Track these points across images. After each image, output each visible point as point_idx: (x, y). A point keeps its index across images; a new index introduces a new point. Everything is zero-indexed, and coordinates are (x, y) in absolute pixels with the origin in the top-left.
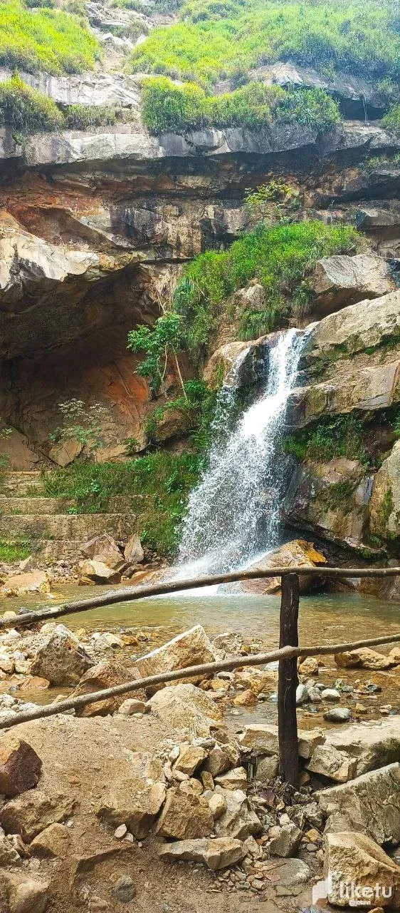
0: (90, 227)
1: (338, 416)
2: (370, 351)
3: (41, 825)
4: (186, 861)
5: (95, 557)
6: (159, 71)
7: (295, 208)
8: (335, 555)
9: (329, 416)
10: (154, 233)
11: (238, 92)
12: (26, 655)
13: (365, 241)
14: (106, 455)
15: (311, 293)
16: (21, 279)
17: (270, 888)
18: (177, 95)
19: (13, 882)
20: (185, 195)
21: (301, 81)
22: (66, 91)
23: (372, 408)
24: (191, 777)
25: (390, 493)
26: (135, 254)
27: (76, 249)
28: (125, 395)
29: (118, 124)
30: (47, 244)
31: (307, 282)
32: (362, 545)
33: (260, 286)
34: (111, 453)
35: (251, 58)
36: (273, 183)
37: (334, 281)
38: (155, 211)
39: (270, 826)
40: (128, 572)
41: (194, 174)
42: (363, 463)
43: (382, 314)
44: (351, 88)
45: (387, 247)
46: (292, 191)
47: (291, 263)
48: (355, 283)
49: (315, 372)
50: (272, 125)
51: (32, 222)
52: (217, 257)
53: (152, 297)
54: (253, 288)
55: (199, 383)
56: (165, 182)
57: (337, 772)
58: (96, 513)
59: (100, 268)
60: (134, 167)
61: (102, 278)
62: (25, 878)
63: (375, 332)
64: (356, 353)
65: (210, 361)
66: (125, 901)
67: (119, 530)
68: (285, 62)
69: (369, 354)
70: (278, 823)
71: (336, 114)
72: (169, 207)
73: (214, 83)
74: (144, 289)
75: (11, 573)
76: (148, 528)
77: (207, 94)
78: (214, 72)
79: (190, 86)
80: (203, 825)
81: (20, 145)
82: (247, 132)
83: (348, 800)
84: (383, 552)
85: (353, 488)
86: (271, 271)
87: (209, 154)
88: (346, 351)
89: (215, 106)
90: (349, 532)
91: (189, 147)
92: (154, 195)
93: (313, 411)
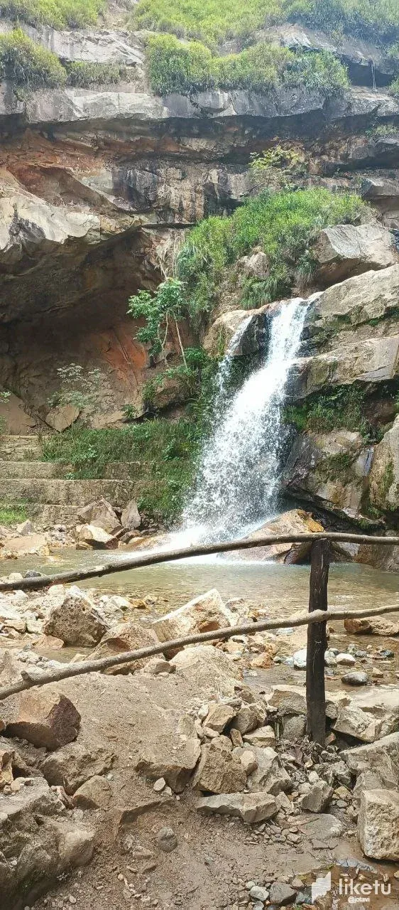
0: (91, 188)
1: (340, 387)
2: (374, 322)
3: (82, 777)
4: (222, 815)
5: (92, 522)
6: (164, 28)
7: (301, 175)
8: (333, 525)
9: (331, 387)
10: (157, 196)
11: (245, 53)
12: (37, 615)
13: (371, 211)
14: (103, 422)
15: (314, 262)
16: (21, 241)
17: (305, 841)
18: (183, 54)
19: (61, 831)
20: (189, 158)
21: (310, 43)
22: (69, 46)
23: (374, 380)
24: (220, 734)
25: (391, 465)
26: (137, 218)
27: (78, 211)
28: (123, 361)
29: (122, 83)
30: (47, 204)
31: (310, 251)
32: (361, 516)
33: (263, 254)
34: (108, 419)
35: (259, 17)
36: (278, 148)
37: (338, 251)
38: (158, 174)
39: (300, 783)
40: (125, 537)
41: (198, 136)
42: (363, 435)
43: (387, 285)
44: (360, 53)
45: (391, 218)
46: (297, 157)
47: (296, 231)
48: (359, 253)
49: (318, 343)
50: (279, 88)
51: (32, 182)
52: (220, 223)
53: (153, 262)
54: (257, 255)
55: (200, 350)
56: (169, 144)
57: (364, 733)
58: (94, 478)
59: (101, 231)
60: (137, 128)
61: (102, 241)
62: (71, 828)
63: (380, 304)
64: (358, 325)
65: (211, 329)
66: (168, 851)
67: (116, 496)
68: (294, 23)
69: (373, 325)
70: (307, 781)
71: (344, 79)
72: (172, 170)
73: (221, 43)
74: (144, 254)
75: (9, 536)
76: (145, 494)
77: (214, 55)
78: (220, 31)
79: (198, 45)
80: (237, 780)
81: (21, 101)
82: (253, 94)
83: (379, 759)
84: (381, 523)
85: (353, 459)
86: (275, 239)
87: (215, 116)
88: (350, 322)
89: (222, 67)
90: (348, 503)
91: (194, 109)
92: (156, 157)
93: (315, 382)
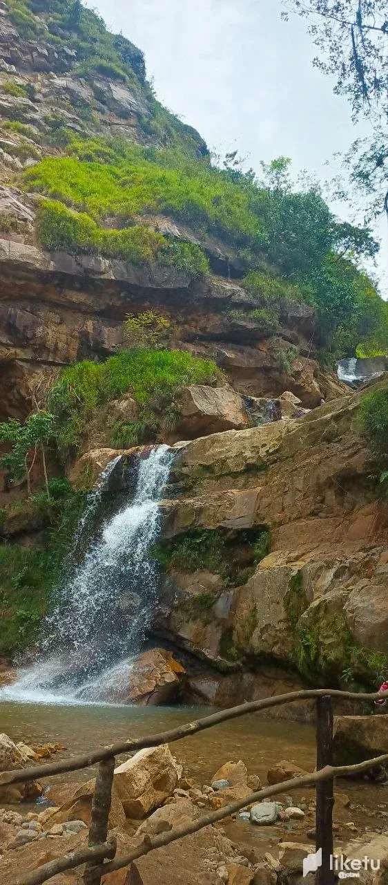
1: (204, 531)
2: (235, 475)
6: (55, 196)
7: (167, 337)
8: (192, 666)
9: (196, 530)
10: (35, 335)
11: (126, 231)
13: (224, 377)
15: (178, 414)
18: (71, 220)
20: (67, 307)
21: (180, 234)
23: (235, 528)
25: (255, 610)
26: (13, 350)
29: (13, 233)
31: (175, 404)
32: (219, 658)
33: (133, 400)
35: (137, 205)
36: (150, 313)
37: (199, 407)
38: (38, 316)
41: (79, 290)
42: (224, 578)
43: (247, 443)
44: (218, 249)
45: (240, 384)
46: (164, 322)
47: (164, 385)
48: (216, 411)
49: (184, 488)
50: (153, 265)
52: (93, 367)
53: (23, 393)
54: (127, 401)
55: (64, 481)
56: (51, 292)
60: (24, 274)
63: (240, 460)
64: (221, 476)
65: (78, 463)
68: (167, 216)
69: (235, 477)
71: (206, 268)
72: (51, 314)
73: (104, 218)
74: (15, 384)
77: (98, 227)
78: (104, 209)
79: (85, 215)
82: (131, 266)
84: (238, 665)
85: (214, 600)
86: (145, 389)
87: (96, 277)
88: (213, 472)
89: (105, 238)
90: (208, 644)
91: (79, 268)
92: (37, 301)
93: (182, 524)
